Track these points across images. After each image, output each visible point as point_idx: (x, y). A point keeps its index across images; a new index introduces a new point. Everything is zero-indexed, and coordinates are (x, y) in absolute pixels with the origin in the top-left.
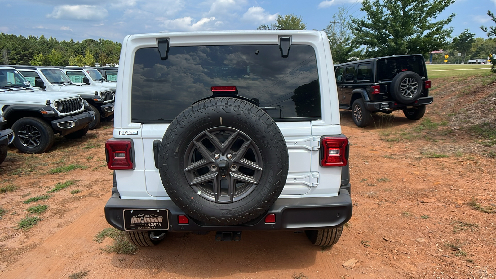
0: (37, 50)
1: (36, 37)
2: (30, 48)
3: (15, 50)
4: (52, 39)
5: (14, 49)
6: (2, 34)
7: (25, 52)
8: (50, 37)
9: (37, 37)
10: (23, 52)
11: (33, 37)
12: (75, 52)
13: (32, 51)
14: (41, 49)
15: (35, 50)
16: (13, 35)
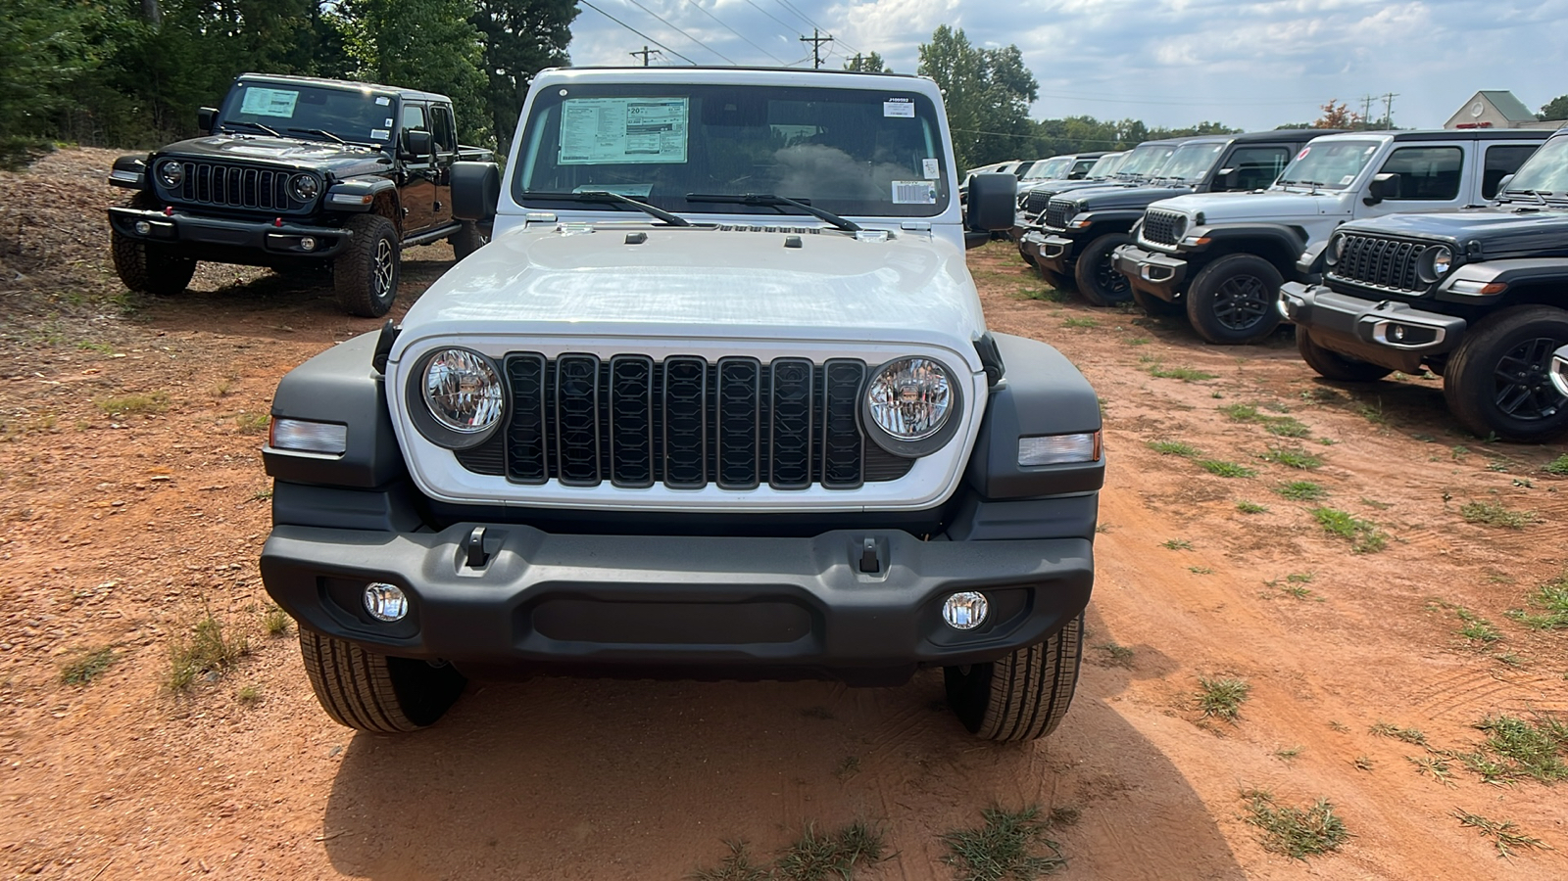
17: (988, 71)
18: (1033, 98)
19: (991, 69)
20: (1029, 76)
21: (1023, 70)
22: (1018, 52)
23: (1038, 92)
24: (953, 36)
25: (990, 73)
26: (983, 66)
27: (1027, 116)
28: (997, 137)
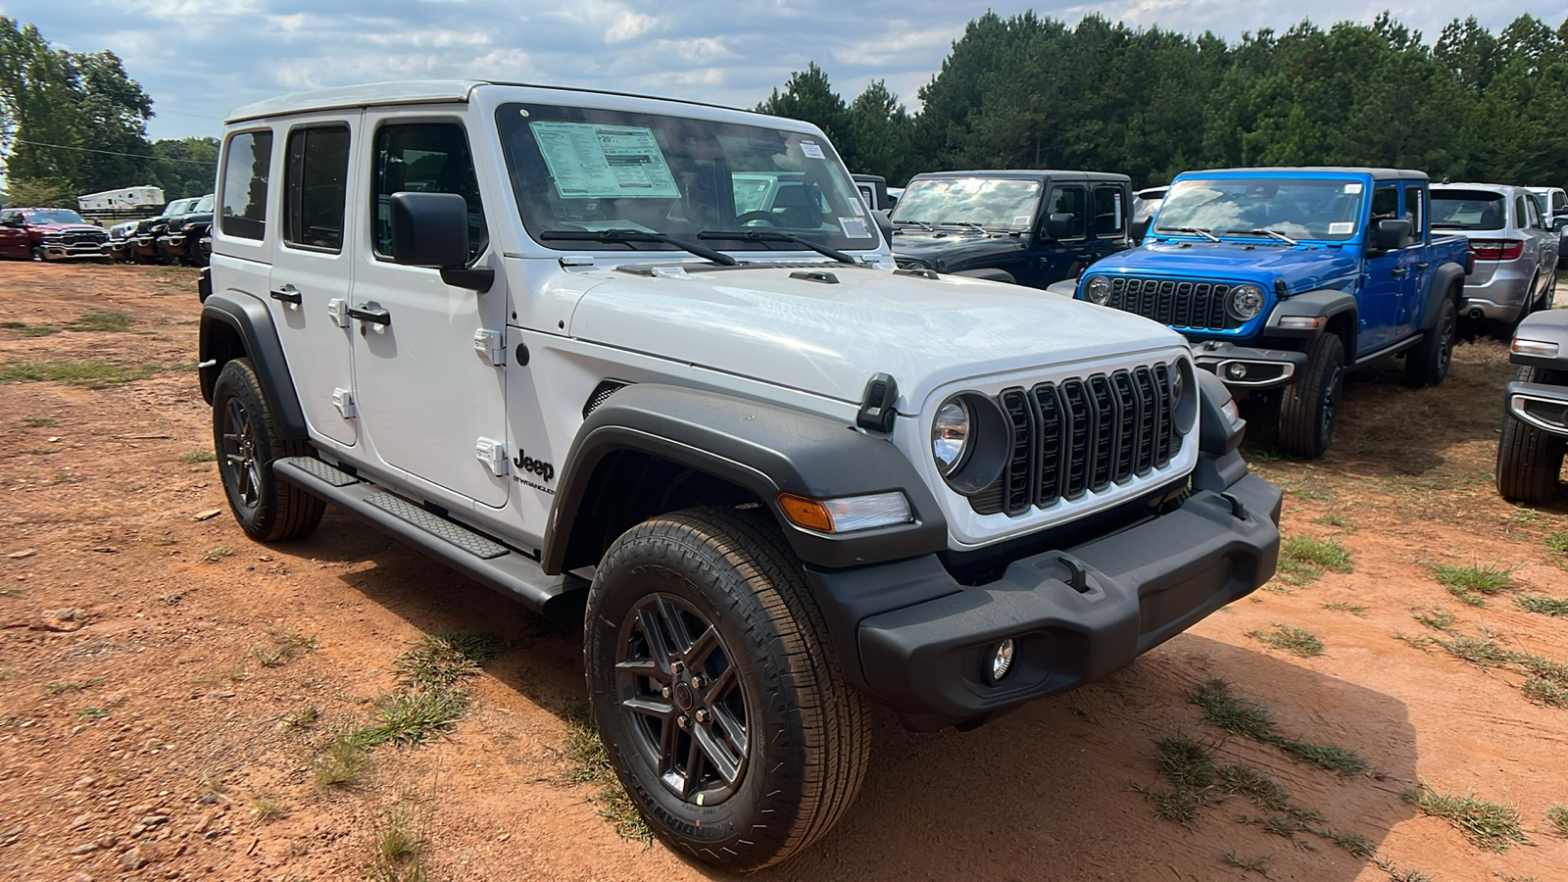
17: (79, 79)
18: (147, 114)
19: (83, 77)
20: (138, 89)
21: (128, 81)
22: (116, 59)
23: (153, 108)
24: (22, 31)
25: (82, 81)
26: (72, 72)
27: (144, 134)
28: (108, 157)
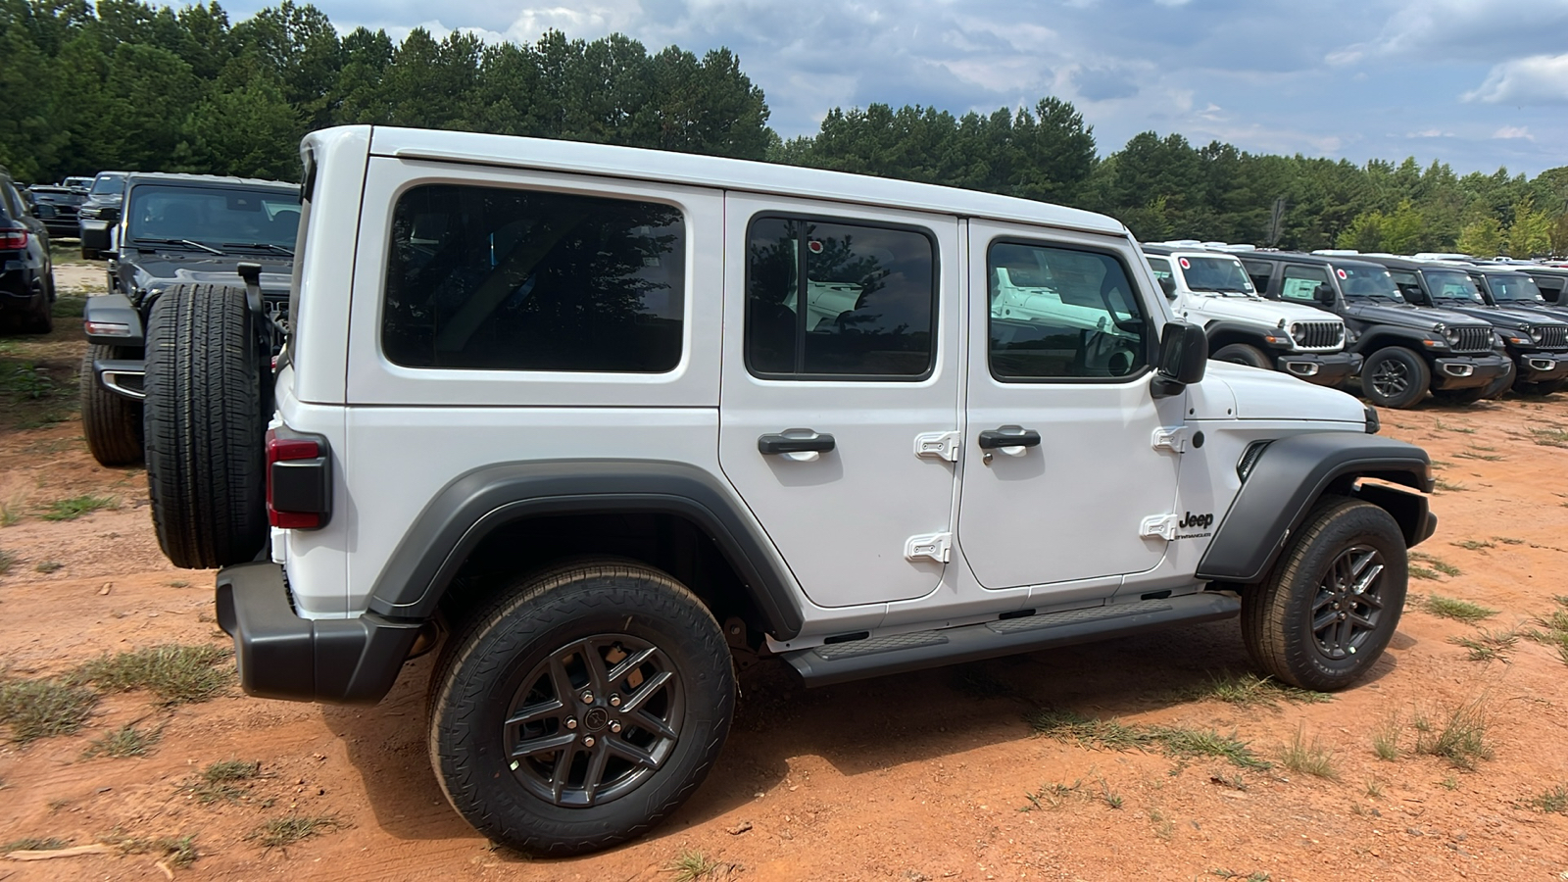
0: (1373, 202)
1: (1389, 163)
2: (1355, 195)
3: (1310, 200)
4: (1438, 168)
5: (1307, 199)
6: (1297, 156)
7: (1338, 208)
8: (1433, 162)
9: (1393, 163)
10: (1333, 208)
11: (1380, 162)
12: (1497, 209)
13: (1359, 205)
14: (1388, 198)
15: (1369, 203)
16: (1322, 160)
